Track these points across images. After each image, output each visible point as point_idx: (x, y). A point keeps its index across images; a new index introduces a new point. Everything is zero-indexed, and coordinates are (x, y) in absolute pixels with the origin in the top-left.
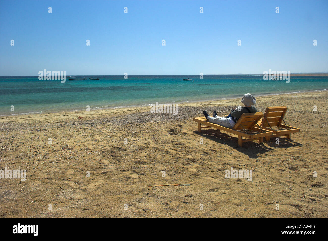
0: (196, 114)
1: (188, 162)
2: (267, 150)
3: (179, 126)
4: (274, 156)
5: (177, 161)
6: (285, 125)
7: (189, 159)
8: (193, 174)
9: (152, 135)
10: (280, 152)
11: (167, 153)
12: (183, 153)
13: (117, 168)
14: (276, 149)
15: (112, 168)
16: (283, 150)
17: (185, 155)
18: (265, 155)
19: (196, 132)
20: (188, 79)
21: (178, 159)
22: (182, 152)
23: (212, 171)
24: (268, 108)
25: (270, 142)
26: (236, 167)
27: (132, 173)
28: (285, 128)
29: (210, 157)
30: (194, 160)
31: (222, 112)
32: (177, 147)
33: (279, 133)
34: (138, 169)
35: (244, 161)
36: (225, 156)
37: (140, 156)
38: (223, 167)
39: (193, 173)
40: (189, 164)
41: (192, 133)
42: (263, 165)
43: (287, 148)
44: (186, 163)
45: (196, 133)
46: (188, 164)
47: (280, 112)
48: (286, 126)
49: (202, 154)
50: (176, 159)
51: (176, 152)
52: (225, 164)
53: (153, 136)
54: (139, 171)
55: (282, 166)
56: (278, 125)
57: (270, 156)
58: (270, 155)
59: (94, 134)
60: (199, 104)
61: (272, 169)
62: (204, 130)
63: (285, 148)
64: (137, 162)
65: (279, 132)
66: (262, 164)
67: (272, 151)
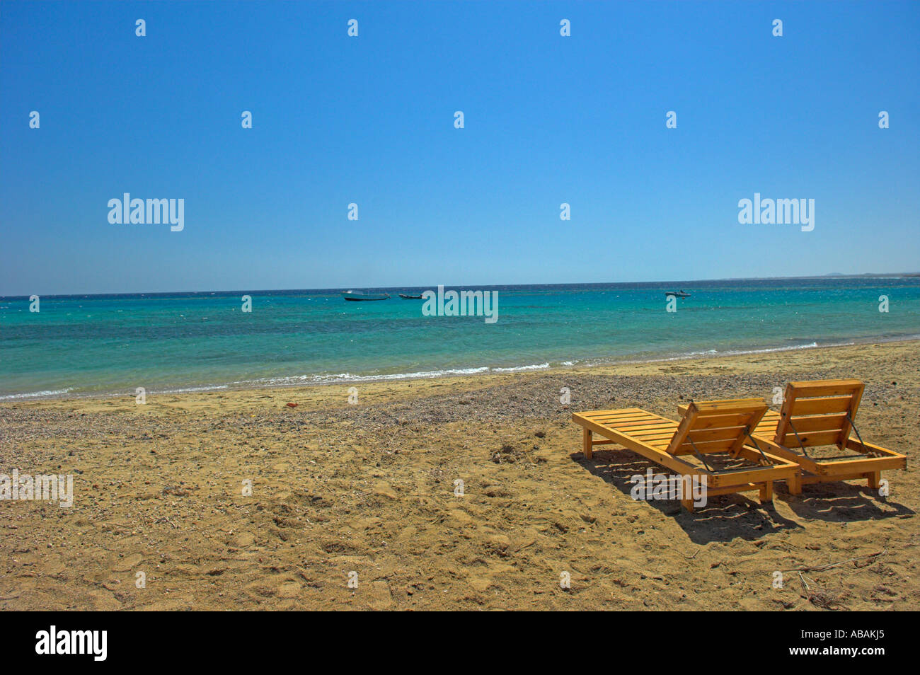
0: (613, 399)
1: (480, 556)
2: (775, 525)
3: (537, 435)
4: (785, 550)
5: (453, 548)
6: (859, 442)
7: (489, 547)
8: (467, 599)
9: (437, 463)
10: (818, 535)
11: (442, 521)
12: (488, 523)
13: (260, 560)
14: (807, 525)
15: (245, 560)
16: (834, 528)
17: (491, 530)
18: (758, 545)
19: (576, 458)
20: (681, 294)
21: (456, 544)
22: (487, 520)
23: (535, 593)
24: (792, 386)
25: (800, 497)
26: (626, 584)
27: (292, 580)
28: (860, 451)
29: (565, 540)
30: (505, 549)
31: (704, 393)
32: (484, 503)
33: (826, 470)
34: (315, 567)
35: (668, 563)
36: (614, 543)
37: (353, 526)
38: (586, 580)
39: (471, 595)
40: (483, 562)
41: (562, 459)
42: (730, 579)
43: (847, 523)
44: (473, 557)
45: (575, 461)
46: (479, 560)
47: (842, 397)
48: (862, 443)
49: (545, 531)
50: (452, 544)
51: (468, 518)
52: (598, 569)
53: (441, 464)
54: (316, 574)
55: (793, 589)
56: (841, 441)
57: (774, 548)
58: (773, 544)
59: (279, 454)
60: (656, 368)
61: (750, 597)
62: (606, 451)
63: (842, 523)
64: (330, 546)
65: (826, 467)
66: (726, 577)
67: (788, 533)
